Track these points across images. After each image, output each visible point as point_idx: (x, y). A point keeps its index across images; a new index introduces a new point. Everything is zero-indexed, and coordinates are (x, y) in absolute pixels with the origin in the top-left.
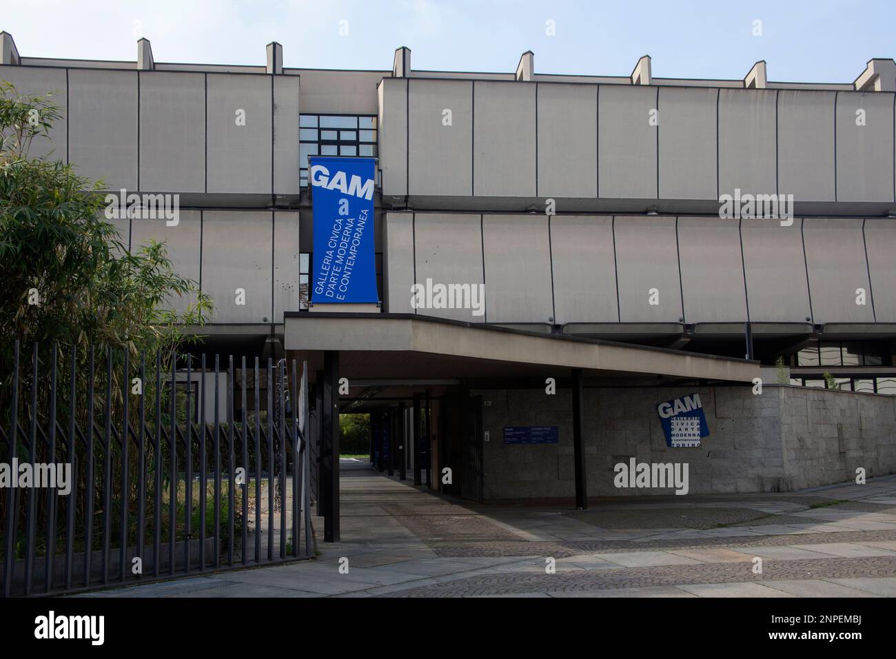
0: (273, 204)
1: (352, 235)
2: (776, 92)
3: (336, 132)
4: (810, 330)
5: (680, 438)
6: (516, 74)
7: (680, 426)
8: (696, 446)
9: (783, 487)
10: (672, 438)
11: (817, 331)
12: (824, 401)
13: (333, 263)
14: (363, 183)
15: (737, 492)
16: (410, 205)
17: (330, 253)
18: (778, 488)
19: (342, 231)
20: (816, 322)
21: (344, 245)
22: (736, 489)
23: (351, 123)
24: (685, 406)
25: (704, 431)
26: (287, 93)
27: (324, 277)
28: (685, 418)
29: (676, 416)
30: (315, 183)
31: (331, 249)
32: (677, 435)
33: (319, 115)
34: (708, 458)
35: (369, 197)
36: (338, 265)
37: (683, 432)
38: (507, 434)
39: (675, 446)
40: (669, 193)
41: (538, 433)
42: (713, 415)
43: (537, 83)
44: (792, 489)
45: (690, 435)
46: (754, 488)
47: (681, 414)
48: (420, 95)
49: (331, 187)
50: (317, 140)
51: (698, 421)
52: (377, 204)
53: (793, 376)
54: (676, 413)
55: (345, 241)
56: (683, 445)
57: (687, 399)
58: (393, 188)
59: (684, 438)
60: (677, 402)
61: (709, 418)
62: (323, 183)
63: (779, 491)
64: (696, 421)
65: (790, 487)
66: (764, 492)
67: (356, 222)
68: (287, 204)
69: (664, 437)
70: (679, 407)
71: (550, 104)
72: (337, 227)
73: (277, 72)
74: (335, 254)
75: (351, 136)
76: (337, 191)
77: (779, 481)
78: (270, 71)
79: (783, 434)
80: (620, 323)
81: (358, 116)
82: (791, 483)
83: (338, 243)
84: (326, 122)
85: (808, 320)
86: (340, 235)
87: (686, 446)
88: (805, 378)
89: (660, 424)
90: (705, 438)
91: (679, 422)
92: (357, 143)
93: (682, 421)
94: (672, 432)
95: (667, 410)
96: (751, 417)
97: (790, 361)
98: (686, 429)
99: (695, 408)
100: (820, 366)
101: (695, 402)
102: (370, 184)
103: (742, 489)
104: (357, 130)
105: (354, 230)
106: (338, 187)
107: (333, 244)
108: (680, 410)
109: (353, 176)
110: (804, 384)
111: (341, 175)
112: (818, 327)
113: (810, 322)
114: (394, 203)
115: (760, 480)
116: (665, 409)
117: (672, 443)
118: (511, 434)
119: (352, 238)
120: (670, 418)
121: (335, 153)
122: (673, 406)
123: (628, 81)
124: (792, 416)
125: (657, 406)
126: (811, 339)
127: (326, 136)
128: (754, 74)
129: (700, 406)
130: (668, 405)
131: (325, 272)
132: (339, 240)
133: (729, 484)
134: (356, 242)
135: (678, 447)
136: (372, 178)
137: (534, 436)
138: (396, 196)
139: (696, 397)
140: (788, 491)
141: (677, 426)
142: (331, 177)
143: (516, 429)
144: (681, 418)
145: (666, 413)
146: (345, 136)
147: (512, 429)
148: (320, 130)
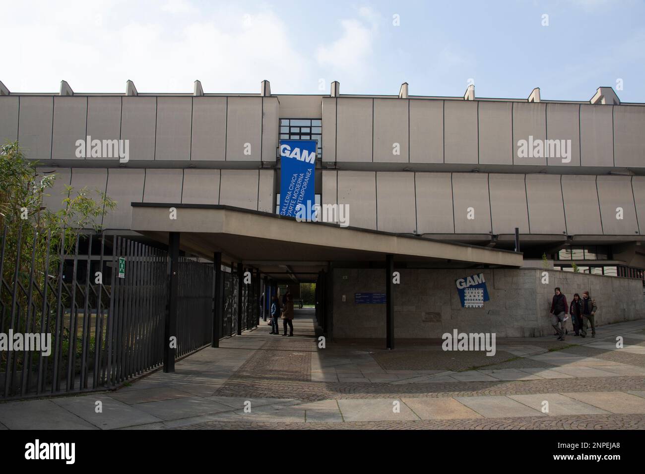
0: (262, 166)
1: (302, 183)
2: (545, 104)
3: (299, 128)
4: (565, 239)
5: (470, 301)
6: (399, 96)
7: (470, 294)
8: (481, 307)
9: (537, 334)
10: (465, 302)
11: (570, 239)
12: (567, 279)
13: (291, 198)
14: (309, 154)
15: (507, 337)
16: (336, 167)
17: (290, 193)
18: (534, 334)
19: (296, 181)
20: (569, 234)
21: (297, 188)
22: (506, 335)
23: (308, 123)
24: (474, 281)
25: (486, 298)
26: (271, 107)
27: (286, 206)
28: (474, 289)
29: (468, 288)
30: (283, 154)
31: (291, 191)
32: (469, 300)
33: (290, 119)
34: (489, 315)
35: (312, 162)
36: (294, 200)
37: (472, 298)
38: (357, 297)
39: (467, 307)
40: (484, 161)
41: (377, 297)
42: (492, 288)
43: (409, 99)
44: (543, 335)
45: (476, 300)
46: (517, 334)
47: (471, 287)
48: (343, 106)
49: (291, 157)
50: (288, 132)
51: (483, 291)
52: (318, 166)
53: (555, 265)
54: (468, 286)
55: (298, 186)
56: (472, 306)
57: (475, 277)
58: (328, 158)
59: (473, 302)
60: (469, 279)
61: (489, 289)
62: (287, 154)
63: (534, 337)
64: (481, 291)
65: (541, 334)
66: (524, 337)
67: (305, 176)
68: (269, 166)
69: (459, 300)
70: (470, 282)
71: (417, 111)
72: (294, 179)
73: (266, 95)
74: (292, 194)
75: (307, 130)
76: (294, 159)
77: (534, 330)
78: (263, 95)
79: (538, 300)
80: (455, 234)
81: (311, 119)
82: (543, 331)
83: (294, 188)
84: (293, 123)
85: (564, 233)
86: (296, 183)
87: (474, 307)
88: (562, 266)
89: (457, 292)
90: (487, 302)
91: (470, 291)
92: (310, 134)
93: (472, 291)
94: (465, 298)
95: (462, 284)
96: (517, 289)
97: (554, 256)
98: (474, 296)
99: (480, 282)
100: (584, 260)
101: (481, 279)
102: (313, 155)
103: (510, 335)
104: (311, 127)
105: (303, 180)
106: (295, 156)
107: (291, 188)
108: (471, 284)
109: (304, 150)
110: (562, 269)
111: (297, 150)
112: (570, 237)
113: (566, 234)
114: (329, 166)
115: (522, 329)
116: (460, 283)
117: (465, 304)
118: (360, 297)
119: (302, 185)
120: (464, 289)
121: (299, 139)
122: (466, 281)
123: (463, 99)
124: (545, 288)
125: (456, 281)
126: (566, 244)
127: (293, 130)
128: (533, 95)
129: (484, 281)
130: (463, 280)
131: (287, 203)
132: (295, 186)
133: (502, 332)
134: (304, 187)
135: (469, 307)
136: (315, 152)
137: (374, 299)
138: (330, 162)
139: (481, 275)
140: (540, 337)
141: (468, 294)
142: (291, 151)
143: (362, 294)
144: (471, 289)
145: (461, 285)
146: (304, 130)
147: (360, 294)
148: (290, 127)
